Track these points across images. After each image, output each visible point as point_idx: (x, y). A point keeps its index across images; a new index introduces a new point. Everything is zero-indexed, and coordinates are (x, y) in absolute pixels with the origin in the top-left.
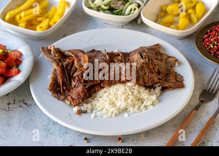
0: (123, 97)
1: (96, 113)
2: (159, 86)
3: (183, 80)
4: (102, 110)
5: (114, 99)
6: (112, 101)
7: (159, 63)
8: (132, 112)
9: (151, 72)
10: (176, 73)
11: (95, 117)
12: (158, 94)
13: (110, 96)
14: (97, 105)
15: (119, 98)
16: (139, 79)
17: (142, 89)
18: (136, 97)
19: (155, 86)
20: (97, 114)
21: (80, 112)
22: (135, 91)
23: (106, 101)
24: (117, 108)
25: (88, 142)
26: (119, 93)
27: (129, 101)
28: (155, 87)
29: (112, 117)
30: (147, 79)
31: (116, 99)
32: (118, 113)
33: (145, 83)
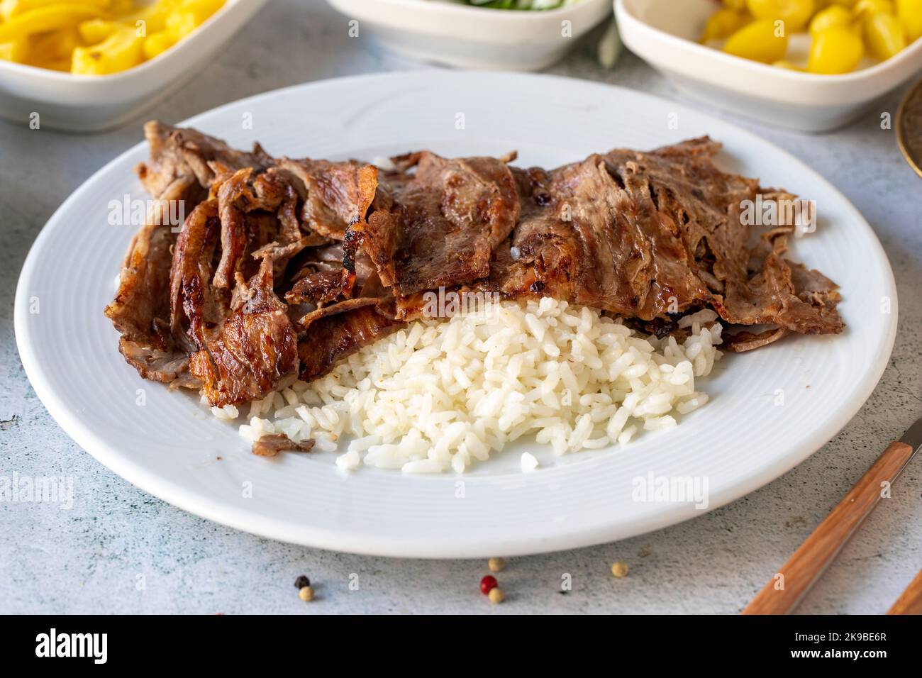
0: (514, 368)
1: (364, 452)
2: (708, 325)
3: (838, 299)
4: (398, 440)
5: (463, 382)
6: (453, 390)
7: (711, 212)
8: (558, 448)
9: (665, 250)
10: (801, 266)
11: (359, 468)
12: (704, 366)
13: (442, 366)
14: (374, 415)
15: (487, 375)
16: (600, 282)
17: (617, 334)
18: (582, 371)
19: (686, 321)
20: (367, 458)
21: (276, 446)
22: (580, 342)
23: (419, 391)
24: (479, 424)
25: (313, 598)
26: (493, 348)
27: (545, 389)
28: (689, 331)
29: (448, 471)
30: (644, 284)
31: (477, 379)
32: (483, 452)
33: (634, 302)
